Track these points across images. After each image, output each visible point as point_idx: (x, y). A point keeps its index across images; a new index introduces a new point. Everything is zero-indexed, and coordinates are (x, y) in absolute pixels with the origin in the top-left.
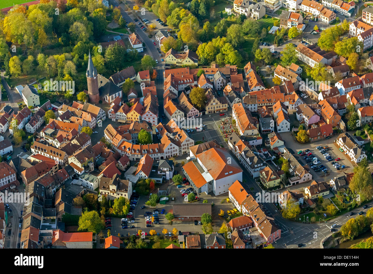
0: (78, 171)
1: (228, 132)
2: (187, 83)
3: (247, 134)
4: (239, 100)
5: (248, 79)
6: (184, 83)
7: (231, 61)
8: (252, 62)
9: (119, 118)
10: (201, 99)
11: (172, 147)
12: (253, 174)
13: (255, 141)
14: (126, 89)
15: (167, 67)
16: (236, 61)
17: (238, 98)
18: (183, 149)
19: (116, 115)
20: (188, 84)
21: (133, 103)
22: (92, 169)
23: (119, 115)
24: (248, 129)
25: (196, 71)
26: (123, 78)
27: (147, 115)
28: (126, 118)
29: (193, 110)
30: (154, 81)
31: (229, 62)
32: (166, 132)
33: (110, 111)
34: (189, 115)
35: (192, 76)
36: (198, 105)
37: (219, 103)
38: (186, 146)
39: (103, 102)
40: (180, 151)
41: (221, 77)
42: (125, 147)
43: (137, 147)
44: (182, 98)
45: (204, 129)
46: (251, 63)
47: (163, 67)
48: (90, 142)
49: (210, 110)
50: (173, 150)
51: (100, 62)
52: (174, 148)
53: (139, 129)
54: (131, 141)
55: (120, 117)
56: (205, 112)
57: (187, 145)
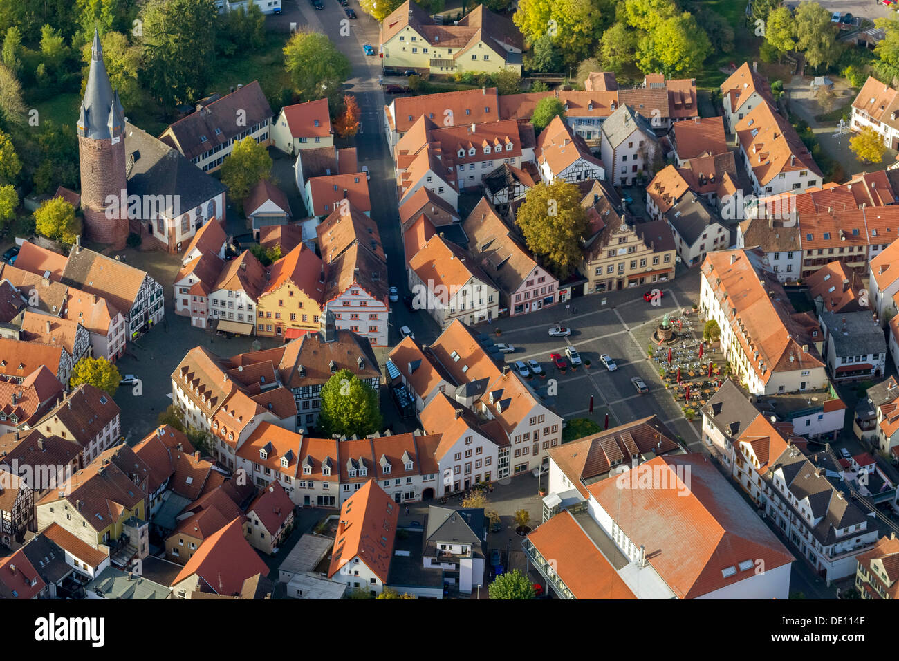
0: (81, 563)
1: (691, 374)
2: (494, 156)
3: (781, 388)
4: (720, 230)
5: (746, 137)
6: (480, 156)
7: (667, 59)
8: (755, 64)
9: (223, 313)
10: (569, 233)
11: (473, 447)
12: (826, 565)
13: (814, 418)
14: (237, 181)
15: (392, 81)
16: (687, 60)
17: (717, 226)
18: (517, 453)
19: (211, 302)
20: (498, 163)
21: (278, 249)
22: (143, 551)
23: (223, 303)
24: (784, 365)
25: (524, 104)
26: (218, 133)
27: (346, 304)
28: (254, 314)
29: (536, 278)
30: (354, 150)
31: (657, 65)
32: (436, 379)
33: (184, 282)
34: (518, 298)
35: (512, 127)
36: (555, 257)
37: (641, 248)
38: (530, 443)
39: (146, 243)
40: (503, 463)
41: (638, 132)
42: (270, 448)
43: (325, 449)
44: (480, 225)
45: (588, 363)
46: (751, 68)
47: (374, 80)
48: (117, 425)
49: (605, 275)
50: (474, 458)
51: (122, 66)
52: (479, 450)
53: (321, 368)
54: (292, 420)
55: (227, 310)
56: (582, 287)
57: (532, 436)
